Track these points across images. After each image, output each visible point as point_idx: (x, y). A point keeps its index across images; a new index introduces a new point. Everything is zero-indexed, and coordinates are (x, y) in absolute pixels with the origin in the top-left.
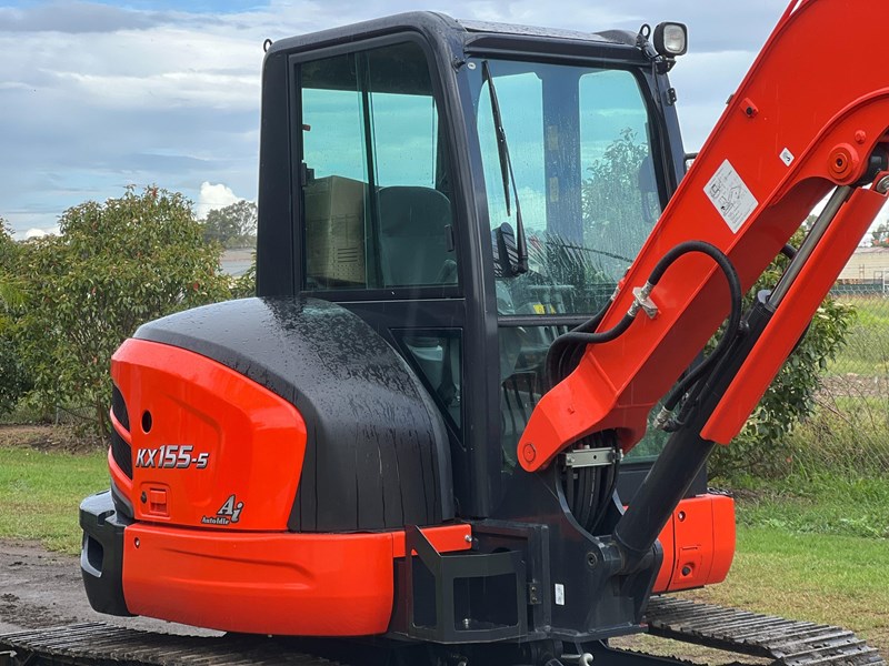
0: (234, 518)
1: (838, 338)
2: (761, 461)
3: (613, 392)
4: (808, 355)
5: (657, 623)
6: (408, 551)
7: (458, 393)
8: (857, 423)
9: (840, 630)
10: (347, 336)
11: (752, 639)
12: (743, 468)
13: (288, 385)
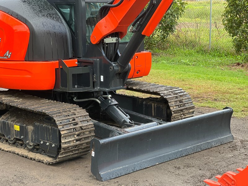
0: (9, 57)
1: (182, 11)
2: (160, 45)
3: (117, 22)
4: (174, 16)
5: (129, 87)
6: (59, 67)
7: (74, 22)
8: (187, 35)
9: (179, 88)
10: (41, 5)
11: (155, 91)
12: (156, 47)
13: (24, 18)
